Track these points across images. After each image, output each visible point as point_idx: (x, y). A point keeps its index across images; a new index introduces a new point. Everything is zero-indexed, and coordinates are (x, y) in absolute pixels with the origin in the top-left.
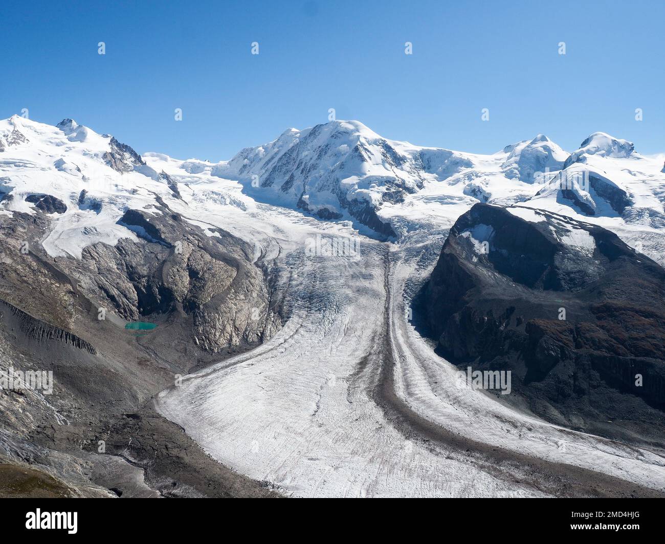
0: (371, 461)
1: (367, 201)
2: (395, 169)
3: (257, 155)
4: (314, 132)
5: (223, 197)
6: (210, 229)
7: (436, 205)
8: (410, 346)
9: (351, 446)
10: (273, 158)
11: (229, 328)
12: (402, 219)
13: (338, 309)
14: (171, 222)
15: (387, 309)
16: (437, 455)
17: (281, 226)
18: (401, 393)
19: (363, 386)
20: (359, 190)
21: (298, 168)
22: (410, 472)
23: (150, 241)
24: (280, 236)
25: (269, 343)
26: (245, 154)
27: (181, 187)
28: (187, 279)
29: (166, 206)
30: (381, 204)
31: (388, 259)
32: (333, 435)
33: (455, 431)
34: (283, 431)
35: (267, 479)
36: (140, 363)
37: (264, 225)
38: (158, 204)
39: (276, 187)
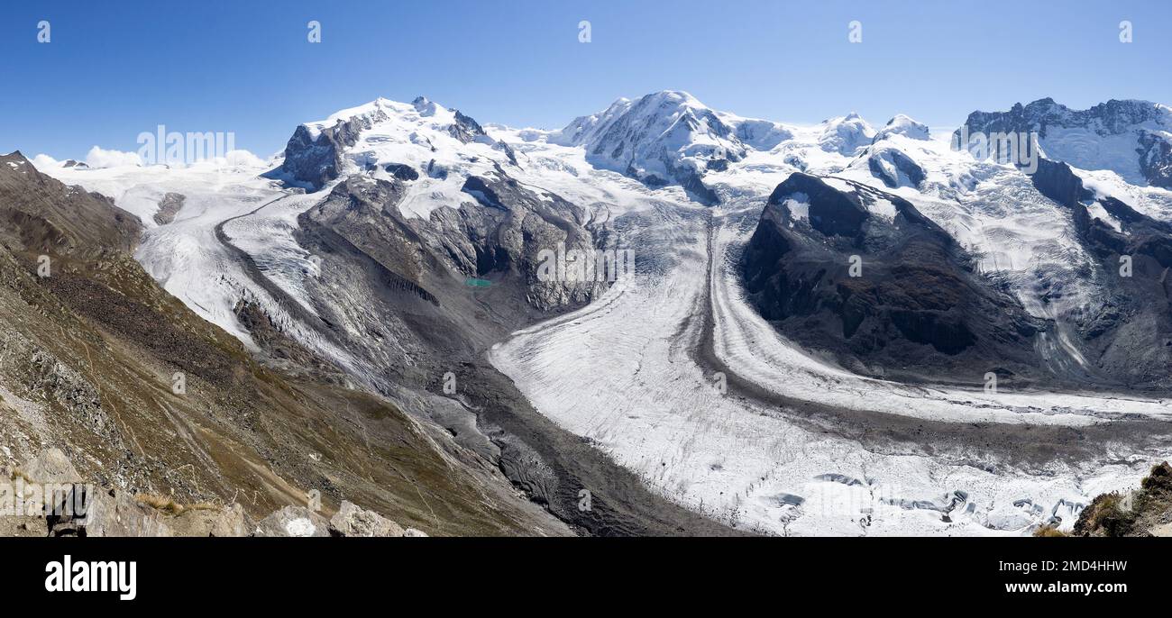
0: (689, 419)
1: (692, 169)
2: (721, 139)
3: (589, 123)
4: (644, 102)
5: (556, 164)
6: (543, 194)
7: (757, 173)
8: (730, 307)
9: (670, 405)
10: (604, 126)
11: (559, 288)
12: (725, 186)
13: (663, 272)
14: (507, 187)
15: (709, 272)
16: (752, 412)
17: (610, 191)
18: (719, 353)
19: (684, 346)
20: (685, 158)
21: (627, 136)
22: (726, 430)
23: (488, 205)
24: (608, 201)
25: (596, 303)
26: (578, 122)
27: (517, 154)
28: (521, 241)
29: (503, 172)
30: (706, 171)
31: (712, 224)
32: (653, 394)
33: (770, 389)
34: (606, 389)
35: (588, 436)
36: (477, 317)
37: (594, 190)
38: (496, 171)
39: (607, 154)
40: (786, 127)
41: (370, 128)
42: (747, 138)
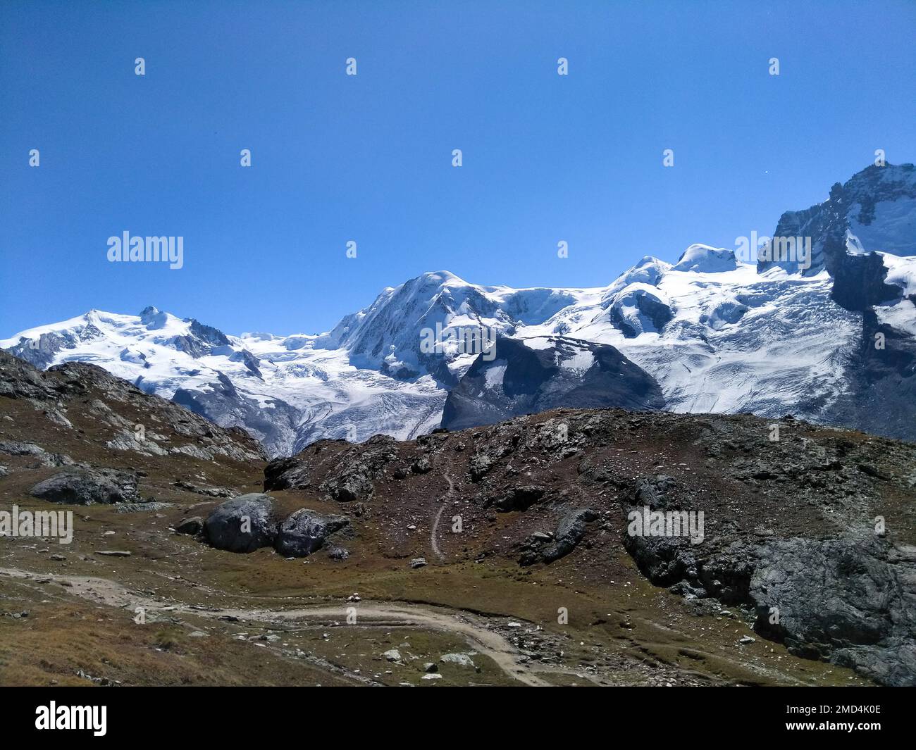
2: (482, 318)
3: (356, 320)
4: (406, 289)
5: (305, 370)
6: (266, 401)
21: (388, 329)
26: (346, 322)
27: (263, 364)
39: (368, 353)
40: (567, 291)
41: (73, 347)
42: (520, 311)
